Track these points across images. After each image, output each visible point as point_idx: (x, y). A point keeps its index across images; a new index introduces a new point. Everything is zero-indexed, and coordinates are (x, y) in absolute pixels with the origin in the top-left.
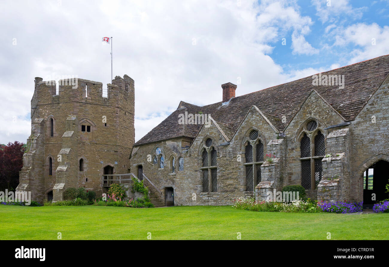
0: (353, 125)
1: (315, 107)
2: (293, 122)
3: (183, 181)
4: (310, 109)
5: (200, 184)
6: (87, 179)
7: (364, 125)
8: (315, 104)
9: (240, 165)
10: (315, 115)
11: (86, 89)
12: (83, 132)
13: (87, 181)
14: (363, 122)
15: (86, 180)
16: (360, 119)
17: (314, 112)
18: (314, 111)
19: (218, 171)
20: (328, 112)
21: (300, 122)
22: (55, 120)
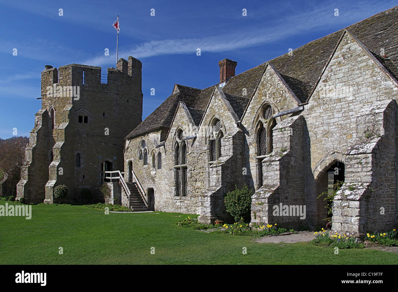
0: (307, 111)
1: (270, 87)
2: (250, 108)
3: (161, 182)
4: (265, 90)
5: (174, 187)
6: (84, 176)
7: (318, 111)
8: (270, 82)
9: (205, 164)
10: (270, 97)
11: (84, 76)
12: (79, 124)
13: (84, 178)
14: (316, 106)
15: (82, 177)
16: (313, 101)
17: (269, 94)
18: (269, 92)
19: (188, 170)
20: (282, 93)
21: (256, 107)
22: (55, 110)
